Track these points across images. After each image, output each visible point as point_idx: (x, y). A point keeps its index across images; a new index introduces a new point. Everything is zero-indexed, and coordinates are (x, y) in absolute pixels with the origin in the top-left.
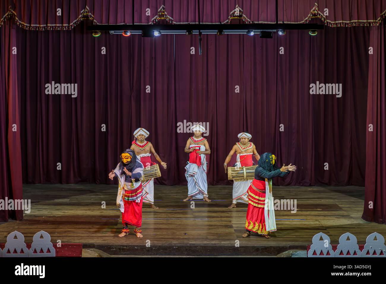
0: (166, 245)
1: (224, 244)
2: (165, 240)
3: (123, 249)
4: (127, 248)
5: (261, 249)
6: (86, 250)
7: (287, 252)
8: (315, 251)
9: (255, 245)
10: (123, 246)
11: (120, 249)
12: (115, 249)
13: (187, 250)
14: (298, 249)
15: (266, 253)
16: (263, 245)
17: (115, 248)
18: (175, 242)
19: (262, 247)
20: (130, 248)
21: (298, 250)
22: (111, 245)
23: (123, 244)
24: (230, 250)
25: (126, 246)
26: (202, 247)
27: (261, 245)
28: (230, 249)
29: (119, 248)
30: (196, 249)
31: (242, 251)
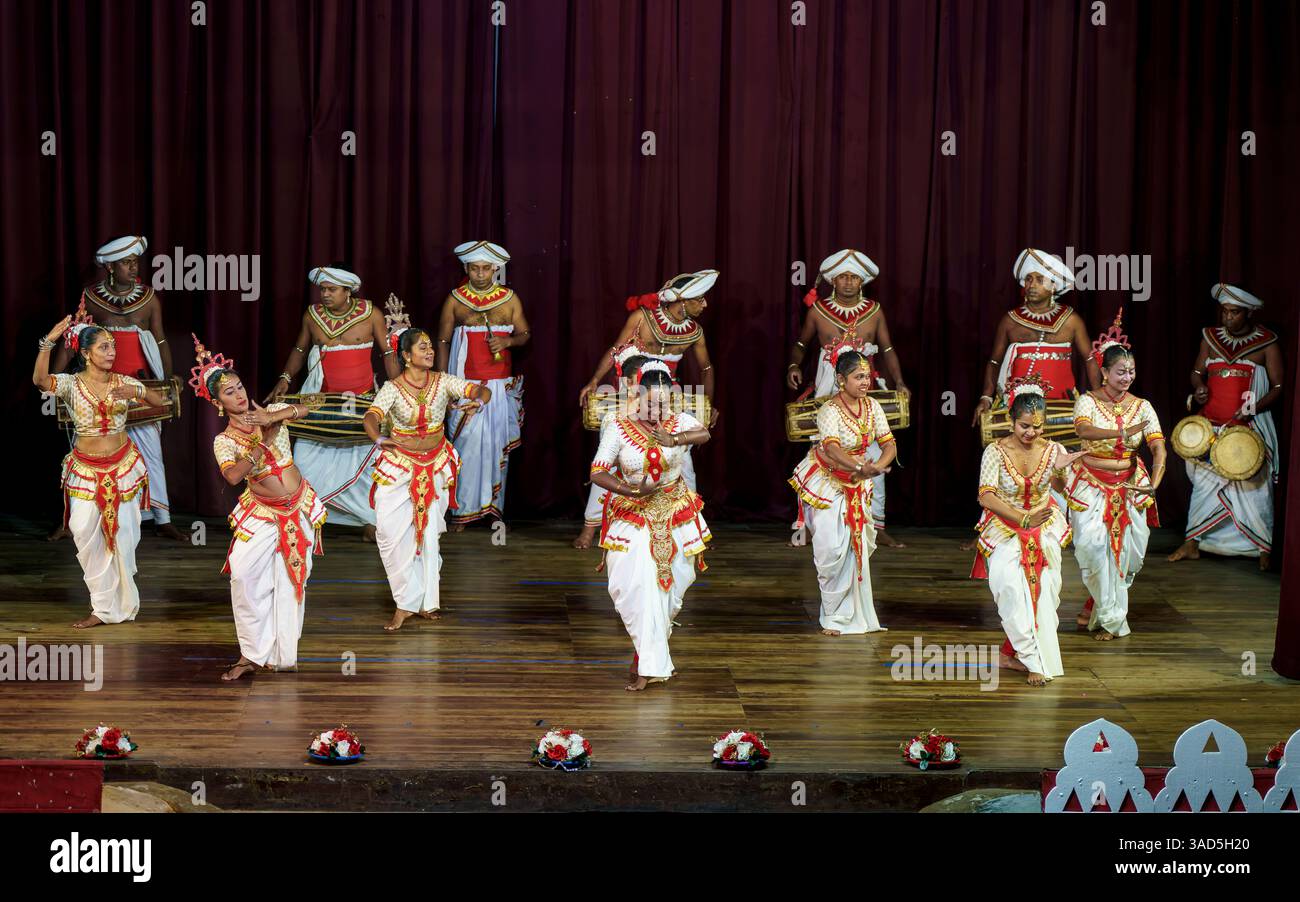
0: (459, 766)
1: (700, 766)
2: (452, 749)
3: (276, 785)
4: (296, 780)
5: (852, 785)
6: (121, 788)
7: (959, 798)
8: (1074, 792)
9: (831, 771)
10: (275, 770)
11: (262, 784)
12: (240, 785)
13: (544, 787)
14: (1003, 788)
15: (874, 802)
16: (863, 771)
17: (244, 781)
18: (497, 758)
19: (857, 779)
20: (306, 779)
21: (1007, 791)
22: (225, 766)
23: (275, 766)
24: (726, 791)
25: (290, 773)
26: (609, 775)
27: (855, 770)
28: (723, 787)
29: (258, 782)
30: (583, 785)
31: (773, 793)
